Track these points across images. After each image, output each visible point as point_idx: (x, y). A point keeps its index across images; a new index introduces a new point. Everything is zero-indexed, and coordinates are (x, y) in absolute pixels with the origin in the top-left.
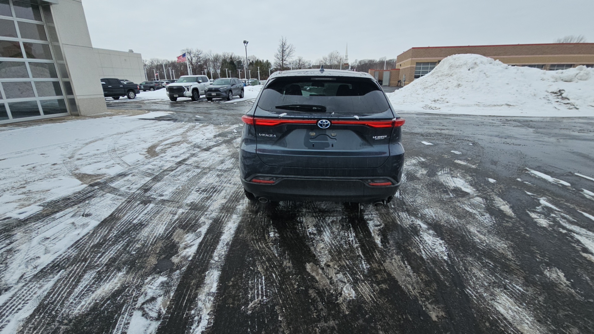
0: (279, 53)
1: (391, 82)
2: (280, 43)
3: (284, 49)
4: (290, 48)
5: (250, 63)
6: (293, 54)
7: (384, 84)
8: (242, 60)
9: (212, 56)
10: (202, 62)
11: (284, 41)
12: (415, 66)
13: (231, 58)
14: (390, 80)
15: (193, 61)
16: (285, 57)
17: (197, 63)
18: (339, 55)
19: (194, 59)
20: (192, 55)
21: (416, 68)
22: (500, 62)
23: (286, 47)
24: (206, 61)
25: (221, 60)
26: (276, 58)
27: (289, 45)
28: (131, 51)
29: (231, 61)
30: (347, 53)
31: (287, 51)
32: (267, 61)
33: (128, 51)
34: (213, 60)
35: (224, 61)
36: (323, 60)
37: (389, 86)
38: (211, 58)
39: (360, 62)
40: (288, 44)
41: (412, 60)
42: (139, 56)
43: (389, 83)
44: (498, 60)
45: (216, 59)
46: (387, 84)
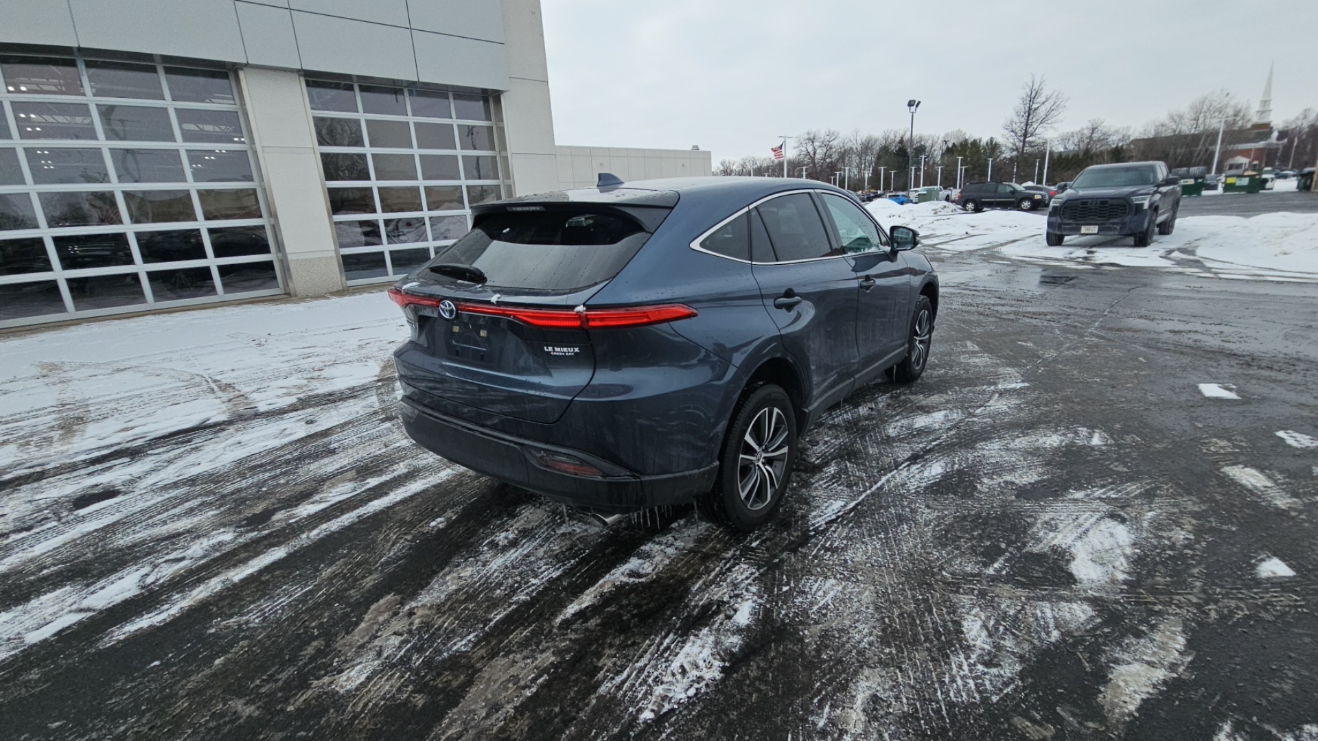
0: (1016, 119)
2: (1024, 93)
3: (1034, 106)
4: (1051, 102)
5: (948, 148)
6: (1060, 117)
8: (928, 144)
9: (859, 141)
10: (835, 156)
11: (1036, 87)
13: (901, 141)
15: (817, 156)
16: (1035, 126)
17: (824, 159)
18: (1233, 102)
19: (819, 151)
20: (817, 144)
23: (1040, 99)
24: (844, 154)
25: (877, 148)
26: (1006, 132)
27: (1049, 93)
28: (696, 148)
29: (900, 149)
30: (1267, 91)
31: (1042, 111)
32: (992, 140)
33: (690, 148)
34: (859, 149)
35: (885, 149)
36: (1167, 122)
38: (857, 146)
40: (1045, 93)
42: (707, 156)
45: (866, 148)
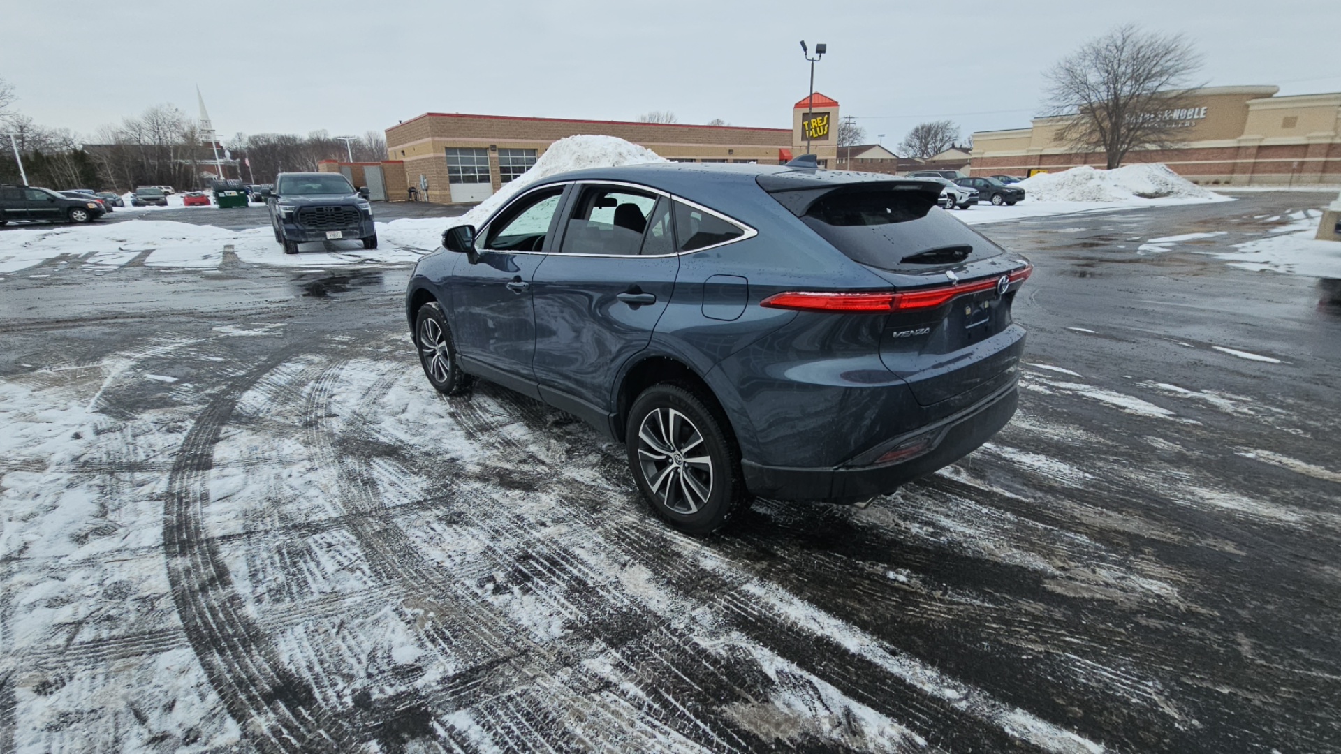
1: (390, 192)
7: (372, 197)
12: (444, 155)
14: (385, 186)
21: (449, 160)
22: (653, 153)
30: (204, 111)
37: (387, 201)
39: (254, 140)
41: (433, 142)
43: (386, 195)
44: (649, 150)
46: (382, 197)
